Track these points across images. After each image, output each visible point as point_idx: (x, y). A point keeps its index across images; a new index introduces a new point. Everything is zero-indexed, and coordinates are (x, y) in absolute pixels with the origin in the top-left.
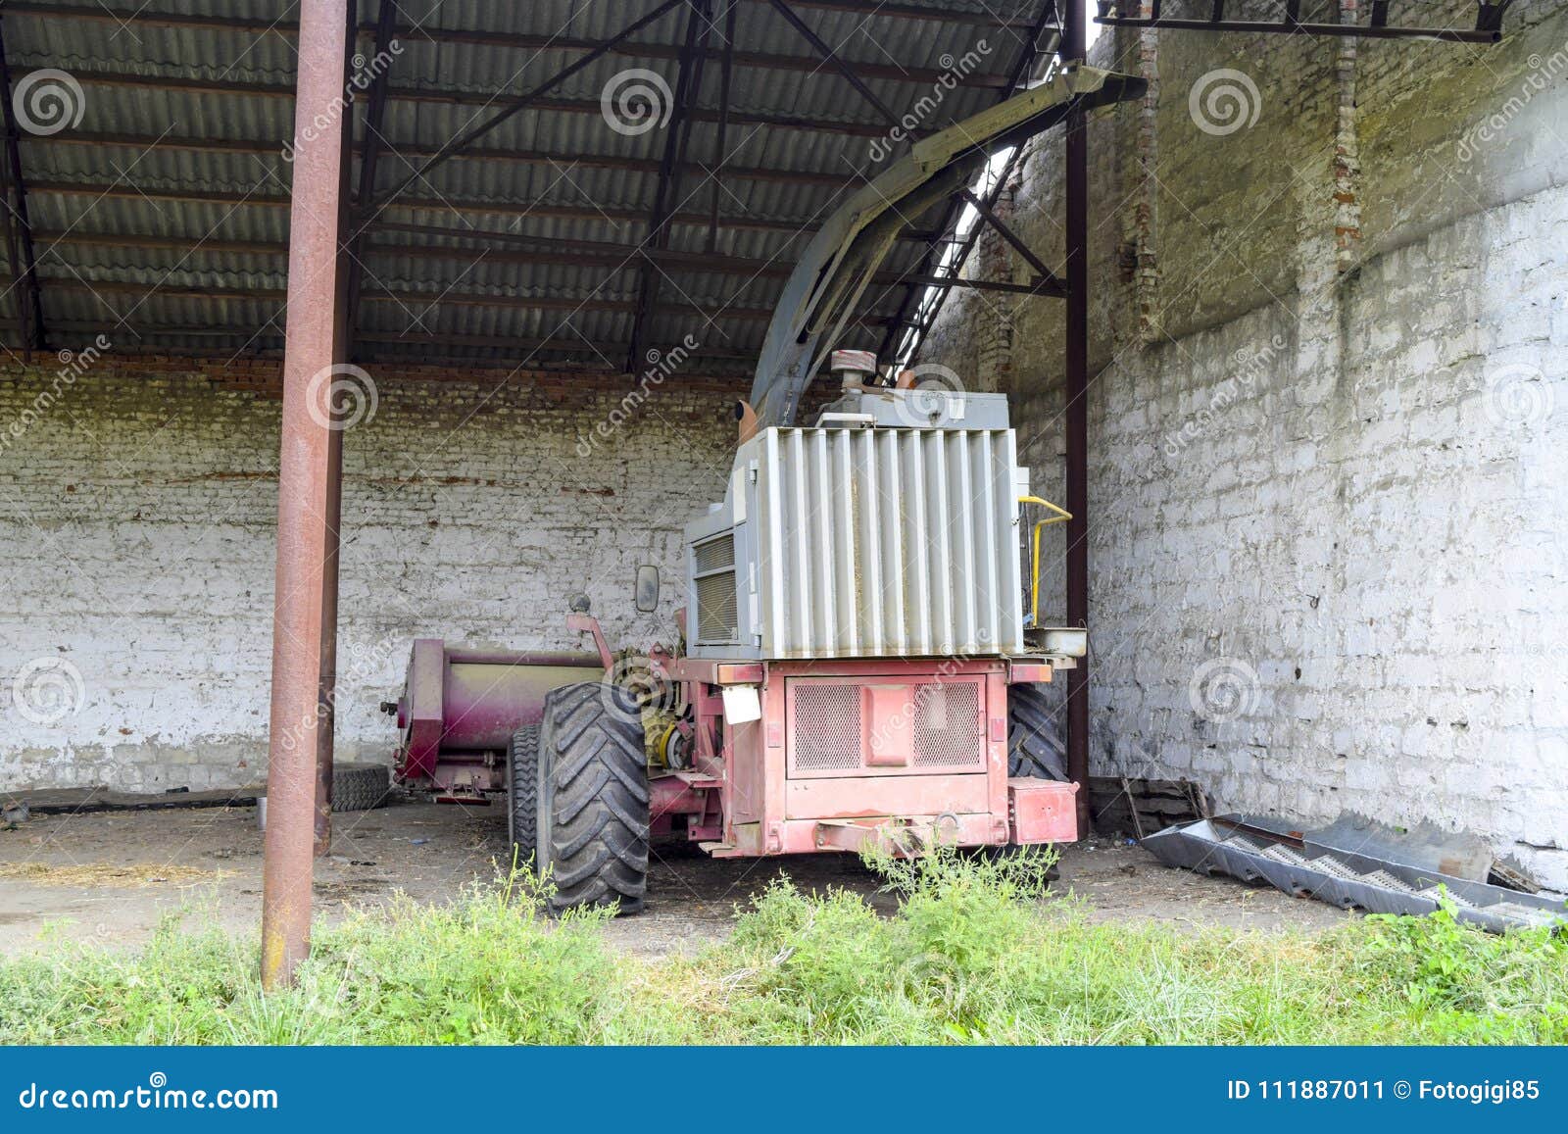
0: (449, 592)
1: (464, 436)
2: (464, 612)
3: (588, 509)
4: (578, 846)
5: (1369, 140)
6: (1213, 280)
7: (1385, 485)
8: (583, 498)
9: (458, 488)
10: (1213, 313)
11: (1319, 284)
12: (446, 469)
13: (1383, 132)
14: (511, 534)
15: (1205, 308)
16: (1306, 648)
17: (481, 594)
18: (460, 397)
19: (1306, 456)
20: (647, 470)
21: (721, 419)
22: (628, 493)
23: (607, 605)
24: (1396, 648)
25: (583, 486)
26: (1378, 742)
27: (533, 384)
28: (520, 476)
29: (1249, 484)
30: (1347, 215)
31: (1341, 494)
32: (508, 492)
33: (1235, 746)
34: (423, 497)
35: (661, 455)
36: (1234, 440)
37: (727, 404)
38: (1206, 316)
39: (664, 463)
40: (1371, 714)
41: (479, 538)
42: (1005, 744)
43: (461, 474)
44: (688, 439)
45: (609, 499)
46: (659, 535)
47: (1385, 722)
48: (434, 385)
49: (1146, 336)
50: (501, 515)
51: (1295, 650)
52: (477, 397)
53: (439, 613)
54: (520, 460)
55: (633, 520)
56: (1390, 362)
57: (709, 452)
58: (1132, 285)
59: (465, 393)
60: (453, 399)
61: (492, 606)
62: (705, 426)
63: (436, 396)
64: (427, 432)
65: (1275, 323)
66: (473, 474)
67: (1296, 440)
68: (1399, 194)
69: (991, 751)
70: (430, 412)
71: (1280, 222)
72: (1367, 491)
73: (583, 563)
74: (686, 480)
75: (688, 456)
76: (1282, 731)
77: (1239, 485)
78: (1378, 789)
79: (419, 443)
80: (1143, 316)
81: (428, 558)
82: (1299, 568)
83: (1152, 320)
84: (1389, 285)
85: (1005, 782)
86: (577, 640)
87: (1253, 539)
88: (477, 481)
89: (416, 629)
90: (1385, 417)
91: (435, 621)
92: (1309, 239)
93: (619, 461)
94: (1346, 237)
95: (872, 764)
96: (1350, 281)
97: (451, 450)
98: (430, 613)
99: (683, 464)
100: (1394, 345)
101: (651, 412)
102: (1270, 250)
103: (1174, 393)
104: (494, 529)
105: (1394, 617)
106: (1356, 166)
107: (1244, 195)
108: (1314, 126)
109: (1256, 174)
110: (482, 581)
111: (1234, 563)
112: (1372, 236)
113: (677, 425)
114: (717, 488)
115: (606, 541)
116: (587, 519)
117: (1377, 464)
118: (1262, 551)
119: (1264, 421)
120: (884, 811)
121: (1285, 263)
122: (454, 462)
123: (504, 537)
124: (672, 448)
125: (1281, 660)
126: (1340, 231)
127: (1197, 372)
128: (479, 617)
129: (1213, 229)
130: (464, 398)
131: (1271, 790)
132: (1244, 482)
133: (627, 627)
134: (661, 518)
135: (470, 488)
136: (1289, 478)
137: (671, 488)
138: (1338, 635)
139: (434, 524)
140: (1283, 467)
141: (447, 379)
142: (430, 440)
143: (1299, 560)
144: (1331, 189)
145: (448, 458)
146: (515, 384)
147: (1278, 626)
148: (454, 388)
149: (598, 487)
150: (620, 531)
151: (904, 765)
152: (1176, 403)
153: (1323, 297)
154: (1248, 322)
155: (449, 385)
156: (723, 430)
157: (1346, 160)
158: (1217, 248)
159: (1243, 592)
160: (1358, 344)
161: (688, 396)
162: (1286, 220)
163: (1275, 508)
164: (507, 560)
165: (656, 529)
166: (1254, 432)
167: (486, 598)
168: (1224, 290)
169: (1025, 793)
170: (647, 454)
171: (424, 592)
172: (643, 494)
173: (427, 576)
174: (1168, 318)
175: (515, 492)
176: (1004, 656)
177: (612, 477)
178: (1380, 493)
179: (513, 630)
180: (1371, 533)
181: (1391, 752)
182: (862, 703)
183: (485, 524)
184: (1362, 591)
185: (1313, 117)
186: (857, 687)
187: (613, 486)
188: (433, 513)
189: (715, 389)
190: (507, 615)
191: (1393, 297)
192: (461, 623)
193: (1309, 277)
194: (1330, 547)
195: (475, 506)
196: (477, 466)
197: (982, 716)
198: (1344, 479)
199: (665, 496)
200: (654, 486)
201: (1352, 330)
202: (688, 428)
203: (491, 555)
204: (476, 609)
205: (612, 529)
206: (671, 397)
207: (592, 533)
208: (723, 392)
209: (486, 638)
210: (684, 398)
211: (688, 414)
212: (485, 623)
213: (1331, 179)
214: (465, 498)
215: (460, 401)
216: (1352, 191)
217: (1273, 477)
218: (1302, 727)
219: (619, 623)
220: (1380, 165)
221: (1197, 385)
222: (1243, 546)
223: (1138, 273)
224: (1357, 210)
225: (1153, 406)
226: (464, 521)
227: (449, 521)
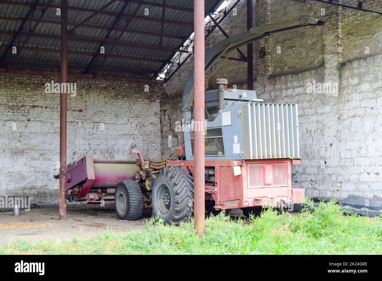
0: (34, 142)
1: (38, 92)
2: (38, 148)
3: (75, 116)
4: (183, 208)
5: (346, 31)
6: (292, 61)
7: (354, 117)
8: (73, 112)
9: (36, 109)
10: (292, 69)
11: (332, 66)
12: (32, 103)
13: (350, 30)
14: (52, 124)
15: (289, 68)
16: (328, 156)
17: (44, 142)
18: (36, 80)
19: (327, 109)
20: (92, 104)
21: (113, 89)
22: (87, 111)
23: (81, 146)
24: (357, 156)
25: (73, 109)
26: (352, 179)
27: (58, 76)
28: (55, 105)
29: (308, 115)
30: (340, 49)
31: (339, 118)
32: (51, 110)
33: (304, 182)
34: (26, 112)
35: (96, 99)
36: (303, 103)
37: (115, 84)
38: (289, 70)
39: (97, 102)
40: (350, 172)
41: (43, 125)
42: (291, 179)
43: (37, 105)
44: (104, 95)
45: (81, 113)
46: (96, 124)
47: (354, 174)
48: (28, 76)
49: (268, 73)
50: (49, 118)
51: (324, 157)
52: (41, 80)
53: (31, 148)
54: (55, 100)
55: (88, 120)
56: (355, 87)
57: (110, 99)
58: (264, 59)
59: (38, 79)
60: (34, 81)
61: (47, 146)
62: (109, 91)
63: (29, 80)
64: (27, 91)
65: (317, 74)
66: (41, 105)
67: (324, 104)
68: (355, 46)
69: (288, 181)
70: (27, 85)
71: (316, 48)
72: (348, 118)
73: (74, 133)
74: (103, 107)
75: (104, 100)
76: (320, 177)
77: (304, 115)
78: (352, 190)
79: (24, 95)
80: (268, 68)
81: (27, 131)
82: (326, 136)
83: (270, 69)
84: (355, 68)
85: (291, 189)
86: (72, 157)
87: (309, 128)
88: (42, 107)
89: (24, 153)
90: (354, 100)
91: (30, 151)
92: (328, 54)
93: (84, 101)
94: (340, 55)
95: (265, 185)
96: (342, 66)
97: (34, 97)
98: (28, 149)
99: (103, 102)
100: (356, 83)
101: (93, 86)
102: (312, 55)
103: (281, 90)
104: (47, 122)
105: (357, 149)
106: (342, 37)
107: (303, 39)
108: (330, 26)
109: (307, 35)
110: (44, 138)
111: (303, 135)
112: (347, 55)
113: (101, 90)
114: (112, 110)
115: (80, 126)
116: (75, 119)
117: (351, 112)
118: (313, 132)
119: (313, 99)
120: (267, 196)
121: (317, 59)
122: (35, 101)
123: (51, 125)
124: (99, 97)
125: (320, 159)
126: (338, 53)
127: (289, 85)
128: (43, 150)
129: (292, 47)
130: (37, 81)
131: (317, 192)
132: (306, 114)
133: (87, 153)
134: (97, 119)
135: (40, 109)
136: (322, 114)
137: (99, 110)
138: (338, 153)
139: (29, 120)
140: (320, 111)
141: (33, 74)
142: (27, 94)
143: (325, 134)
144: (336, 43)
145: (33, 99)
146: (53, 76)
147: (318, 151)
148: (34, 77)
149: (78, 109)
150: (85, 123)
151: (271, 185)
152: (281, 92)
153: (333, 70)
154: (308, 73)
155: (33, 76)
156: (114, 92)
157: (340, 36)
158: (293, 52)
159: (306, 142)
160: (344, 82)
161: (104, 81)
162: (318, 48)
163: (317, 121)
164: (51, 131)
165: (95, 122)
166: (310, 101)
167: (45, 143)
168: (296, 64)
169: (295, 191)
170: (92, 99)
171: (26, 142)
172: (91, 112)
173: (27, 137)
174: (275, 69)
175: (53, 110)
176: (291, 158)
177: (81, 106)
178: (352, 119)
179: (53, 154)
180: (349, 128)
181: (356, 181)
182: (262, 170)
183: (44, 120)
184: (346, 142)
185: (330, 24)
186: (261, 166)
187: (82, 109)
188: (29, 117)
189: (112, 80)
190: (51, 149)
191: (356, 71)
192: (38, 151)
193: (329, 64)
194: (336, 131)
195: (41, 114)
196: (42, 102)
197: (286, 173)
198: (340, 115)
199: (97, 112)
200: (94, 109)
201: (343, 79)
202: (104, 91)
203: (46, 130)
204: (42, 147)
205: (82, 122)
206: (99, 82)
207: (76, 124)
208: (114, 80)
209: (45, 156)
210: (103, 82)
211: (104, 87)
212: (45, 151)
213: (336, 40)
214: (38, 112)
215: (36, 81)
216: (341, 43)
217: (316, 113)
218: (327, 176)
219: (84, 151)
220: (349, 38)
221: (289, 88)
222: (305, 130)
223: (266, 56)
224: (342, 48)
225: (272, 93)
226: (38, 119)
227: (34, 119)
